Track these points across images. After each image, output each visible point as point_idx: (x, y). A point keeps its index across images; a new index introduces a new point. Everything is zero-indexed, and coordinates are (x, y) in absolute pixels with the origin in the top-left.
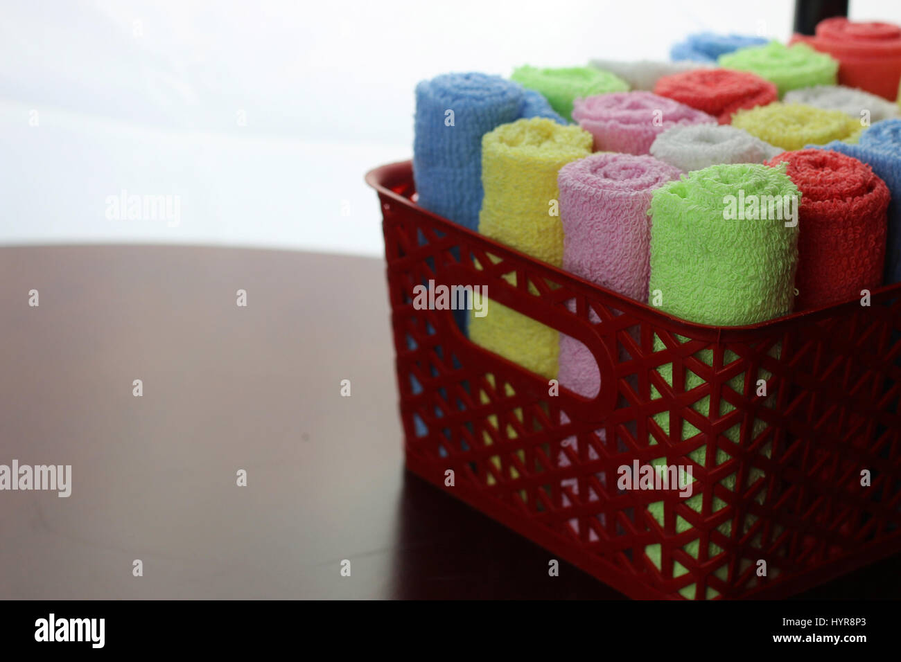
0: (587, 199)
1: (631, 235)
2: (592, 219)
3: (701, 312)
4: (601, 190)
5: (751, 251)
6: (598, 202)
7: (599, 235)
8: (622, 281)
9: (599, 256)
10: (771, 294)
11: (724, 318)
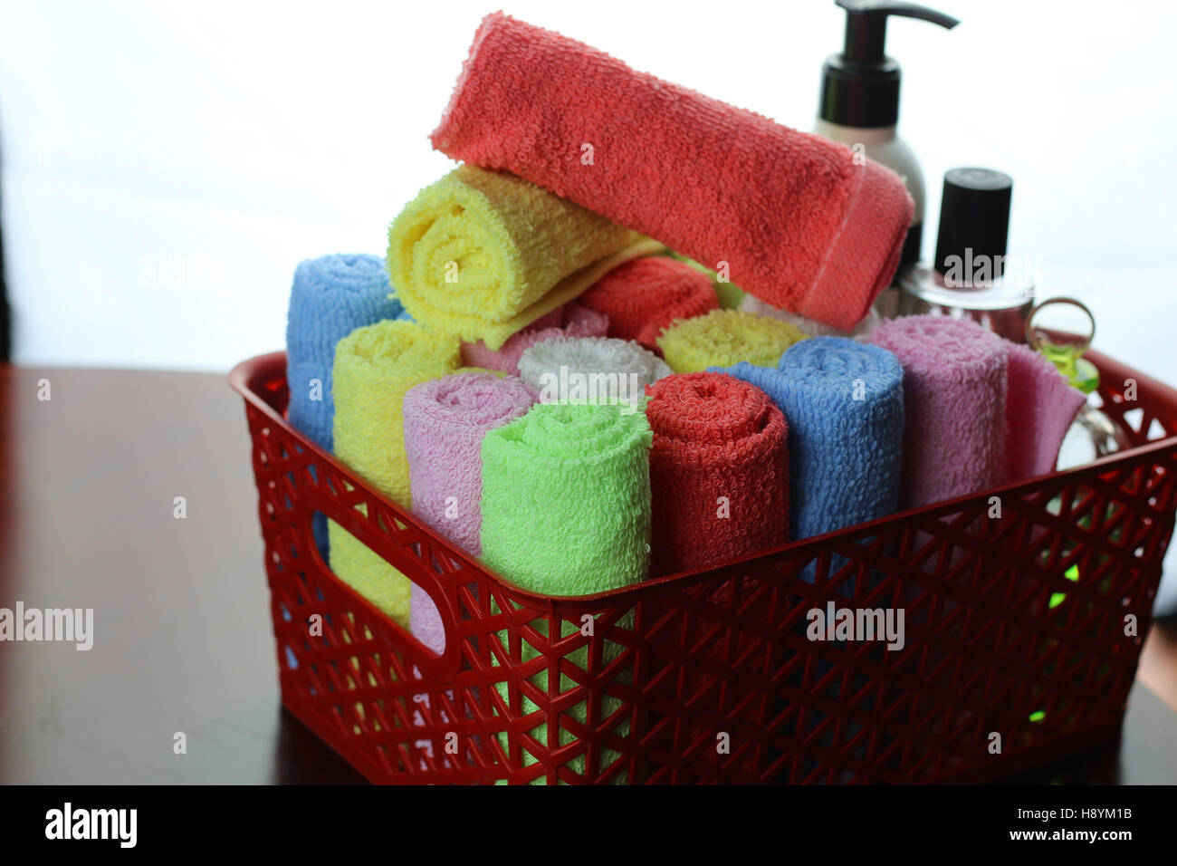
0: (425, 430)
1: (470, 474)
2: (430, 453)
3: (529, 568)
4: (439, 422)
5: (581, 503)
6: (436, 435)
7: (438, 471)
8: (465, 525)
9: (439, 495)
10: (607, 550)
11: (552, 575)
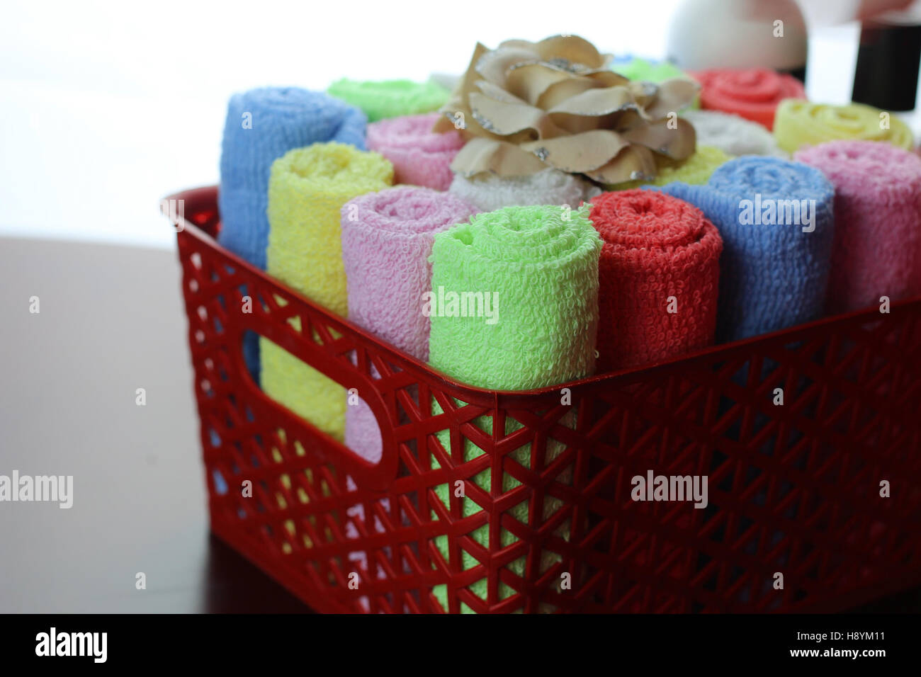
0: (364, 239)
1: (408, 283)
2: (368, 262)
3: (483, 376)
4: (378, 230)
5: (541, 309)
6: (374, 243)
7: (375, 281)
8: (402, 335)
9: (376, 305)
10: (564, 358)
11: (509, 384)
